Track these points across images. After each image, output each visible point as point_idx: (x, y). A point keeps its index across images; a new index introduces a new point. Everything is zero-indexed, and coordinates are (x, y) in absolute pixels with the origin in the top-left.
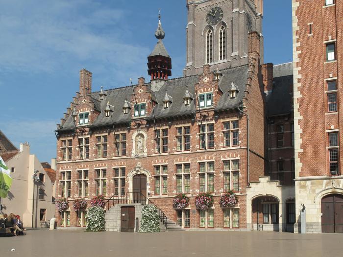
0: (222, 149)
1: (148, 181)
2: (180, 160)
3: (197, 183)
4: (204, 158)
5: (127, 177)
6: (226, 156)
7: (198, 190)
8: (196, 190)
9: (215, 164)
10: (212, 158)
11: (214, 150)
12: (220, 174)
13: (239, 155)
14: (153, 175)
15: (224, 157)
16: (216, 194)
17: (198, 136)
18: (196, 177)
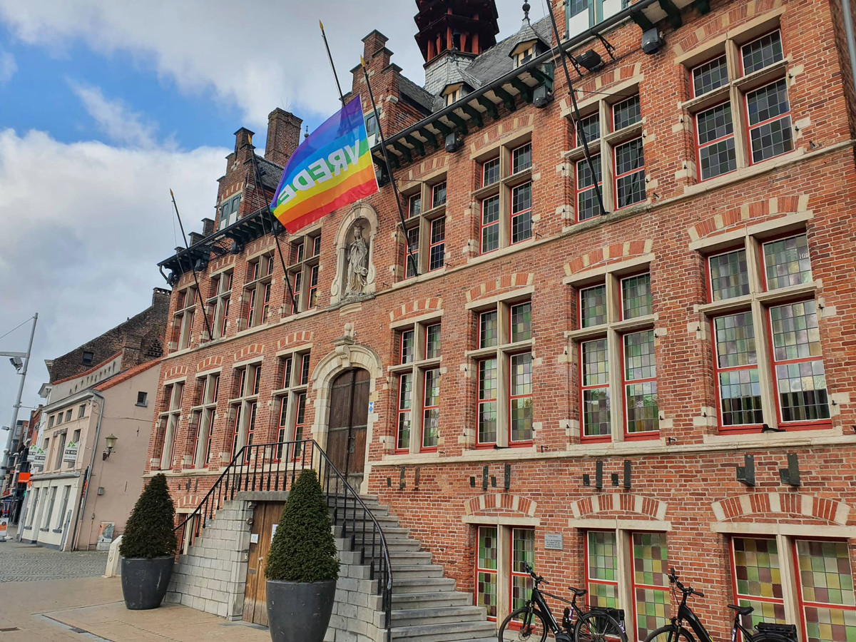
0: (690, 190)
1: (374, 396)
2: (490, 286)
3: (565, 384)
4: (597, 258)
5: (311, 386)
6: (719, 224)
7: (573, 423)
8: (563, 423)
9: (657, 276)
10: (637, 249)
11: (648, 203)
12: (691, 327)
13: (804, 199)
14: (389, 368)
15: (706, 228)
16: (670, 442)
17: (568, 166)
18: (562, 359)
